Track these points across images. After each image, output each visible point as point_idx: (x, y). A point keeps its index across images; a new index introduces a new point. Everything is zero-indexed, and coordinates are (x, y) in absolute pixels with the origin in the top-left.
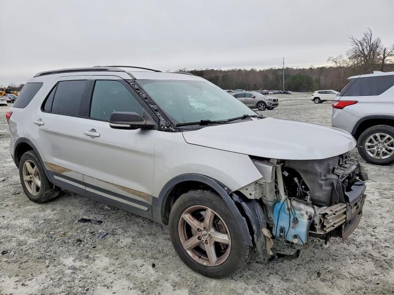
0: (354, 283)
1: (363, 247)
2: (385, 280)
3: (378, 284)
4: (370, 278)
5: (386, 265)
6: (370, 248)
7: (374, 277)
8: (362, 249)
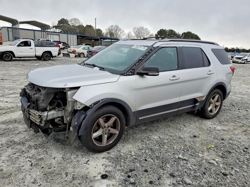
0: (18, 131)
1: (27, 147)
2: (6, 138)
3: (9, 135)
4: (13, 136)
5: (9, 143)
6: (24, 149)
7: (11, 136)
8: (27, 146)
